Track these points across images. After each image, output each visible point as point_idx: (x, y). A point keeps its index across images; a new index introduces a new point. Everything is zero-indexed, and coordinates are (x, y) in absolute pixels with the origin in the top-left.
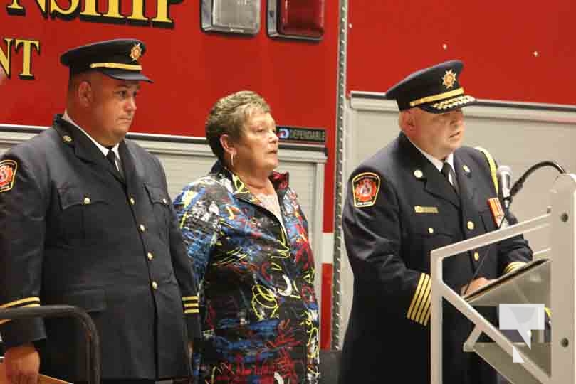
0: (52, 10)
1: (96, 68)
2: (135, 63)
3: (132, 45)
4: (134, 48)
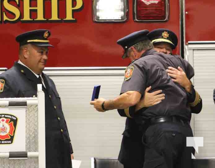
0: (4, 20)
1: (30, 43)
2: (46, 39)
3: (44, 32)
4: (45, 33)
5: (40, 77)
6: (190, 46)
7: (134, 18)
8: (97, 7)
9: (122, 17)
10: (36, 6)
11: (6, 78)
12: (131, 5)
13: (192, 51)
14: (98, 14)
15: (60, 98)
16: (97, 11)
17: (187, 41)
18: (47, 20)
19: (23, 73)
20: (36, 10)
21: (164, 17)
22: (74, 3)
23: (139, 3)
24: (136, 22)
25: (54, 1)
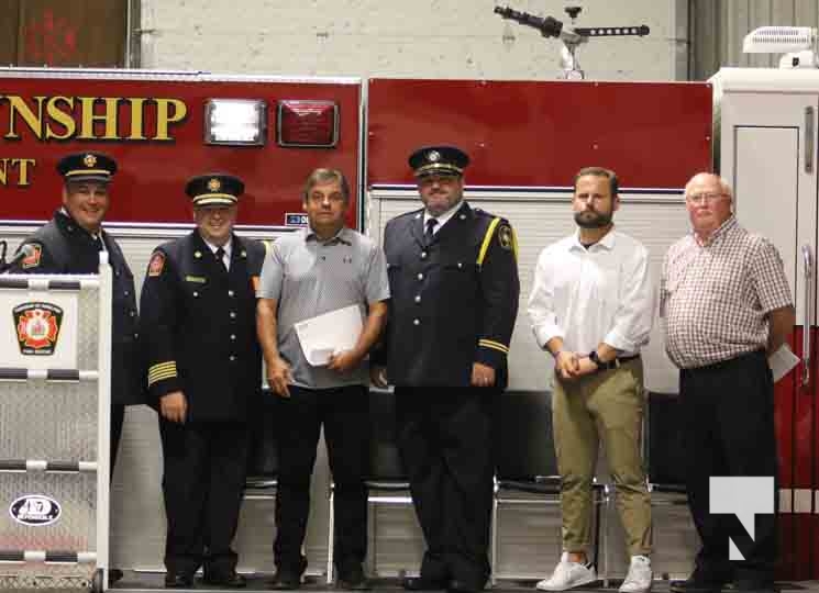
0: (47, 136)
4: (88, 157)
6: (376, 192)
7: (277, 141)
9: (255, 138)
10: (105, 114)
12: (272, 117)
13: (379, 201)
14: (214, 131)
16: (211, 125)
17: (370, 183)
18: (123, 140)
20: (104, 121)
21: (331, 140)
22: (171, 110)
23: (288, 113)
24: (280, 146)
25: (137, 104)
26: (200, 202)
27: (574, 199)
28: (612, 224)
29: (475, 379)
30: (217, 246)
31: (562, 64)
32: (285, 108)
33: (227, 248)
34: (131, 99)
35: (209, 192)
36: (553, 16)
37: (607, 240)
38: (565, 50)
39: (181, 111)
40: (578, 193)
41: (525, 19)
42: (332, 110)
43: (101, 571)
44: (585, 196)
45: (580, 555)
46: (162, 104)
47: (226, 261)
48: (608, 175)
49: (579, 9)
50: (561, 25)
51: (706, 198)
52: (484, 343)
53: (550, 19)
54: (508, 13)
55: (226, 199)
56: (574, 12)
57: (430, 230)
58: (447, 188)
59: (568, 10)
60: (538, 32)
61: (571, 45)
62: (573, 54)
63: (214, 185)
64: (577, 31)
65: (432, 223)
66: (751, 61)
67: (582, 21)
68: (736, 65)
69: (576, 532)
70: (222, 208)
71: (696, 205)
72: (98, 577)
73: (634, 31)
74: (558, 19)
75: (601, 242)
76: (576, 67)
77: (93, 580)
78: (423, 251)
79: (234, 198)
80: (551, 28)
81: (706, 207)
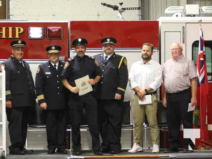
5: (22, 63)
6: (73, 50)
7: (47, 37)
8: (30, 32)
9: (41, 37)
10: (2, 31)
11: (6, 64)
12: (45, 31)
13: (73, 53)
14: (30, 35)
15: (31, 72)
16: (29, 34)
17: (71, 48)
18: (7, 38)
19: (13, 61)
20: (2, 33)
21: (61, 37)
22: (19, 30)
23: (49, 30)
24: (48, 39)
25: (10, 29)
26: (49, 52)
27: (142, 51)
28: (151, 58)
29: (115, 98)
30: (54, 64)
31: (119, 17)
32: (49, 29)
33: (57, 64)
34: (9, 28)
35: (52, 50)
36: (116, 5)
37: (150, 62)
38: (119, 14)
39: (22, 30)
40: (143, 50)
41: (109, 6)
42: (61, 29)
43: (4, 151)
44: (144, 51)
45: (139, 144)
46: (17, 29)
47: (57, 68)
48: (151, 46)
49: (123, 3)
50: (118, 7)
51: (176, 49)
52: (119, 88)
53: (115, 6)
54: (105, 5)
55: (56, 51)
56: (121, 4)
57: (106, 59)
58: (111, 48)
59: (120, 3)
60: (112, 9)
61: (121, 12)
62: (121, 14)
63: (53, 48)
64: (122, 9)
65: (107, 57)
66: (167, 15)
67: (123, 6)
68: (164, 16)
69: (139, 138)
70: (55, 54)
71: (173, 51)
72: (3, 153)
73: (137, 8)
74: (118, 6)
75: (149, 62)
76: (122, 18)
77: (2, 153)
78: (104, 64)
79: (59, 51)
80: (116, 8)
81: (176, 52)
